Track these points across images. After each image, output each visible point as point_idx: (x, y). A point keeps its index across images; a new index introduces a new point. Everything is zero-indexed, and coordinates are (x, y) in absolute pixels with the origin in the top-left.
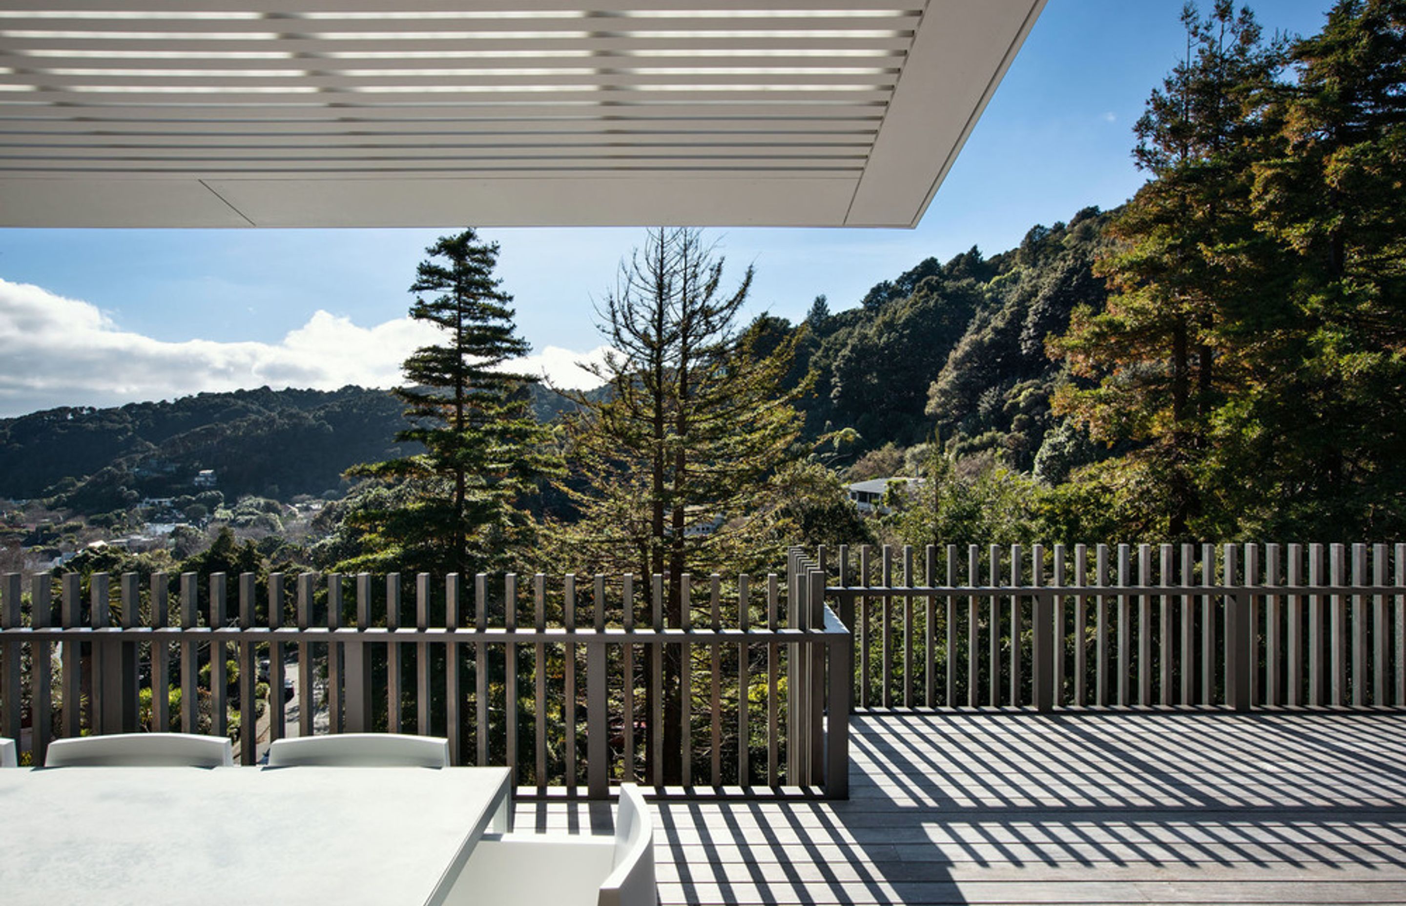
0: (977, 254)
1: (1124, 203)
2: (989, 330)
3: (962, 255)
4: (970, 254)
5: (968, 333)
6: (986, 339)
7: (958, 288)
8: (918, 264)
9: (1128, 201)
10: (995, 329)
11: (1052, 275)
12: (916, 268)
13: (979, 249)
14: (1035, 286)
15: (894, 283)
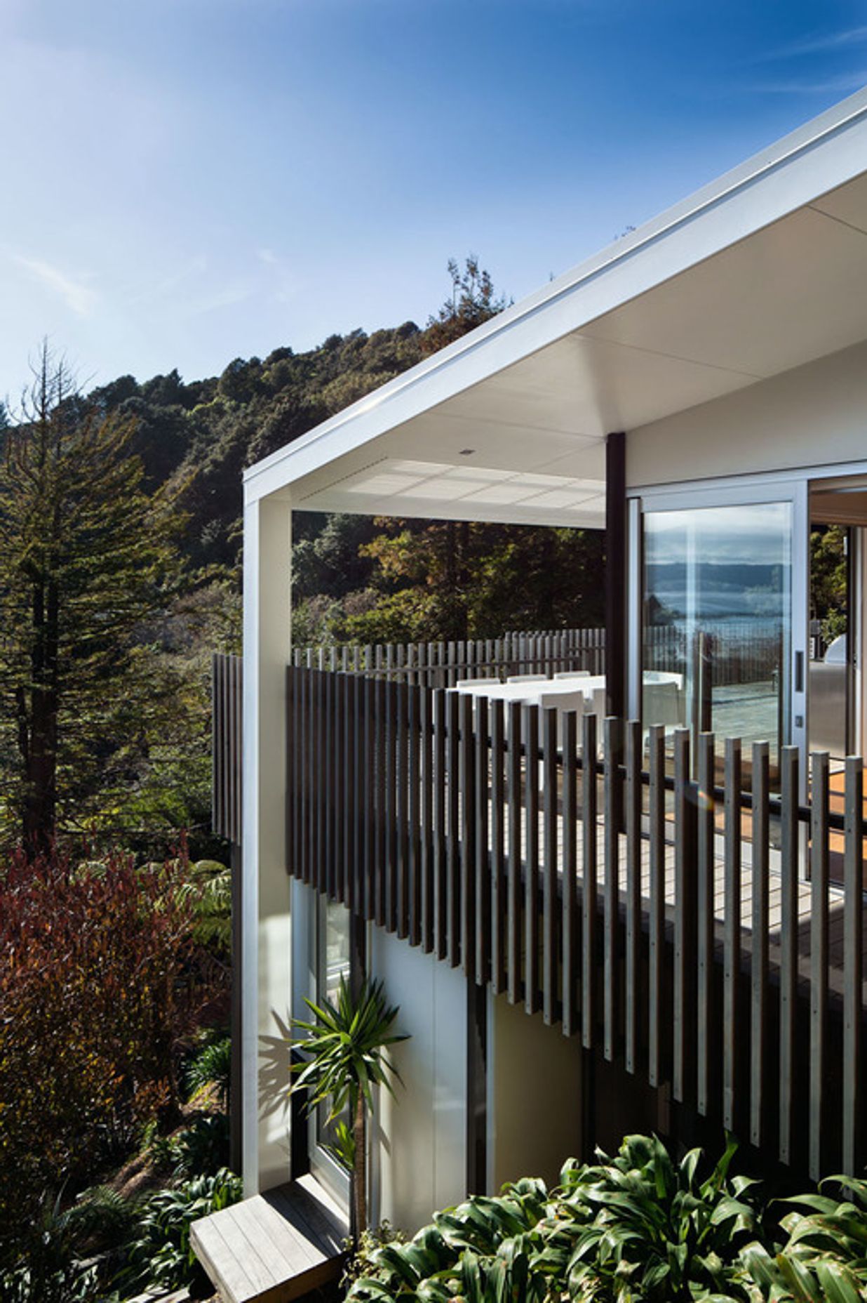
0: (178, 379)
1: (314, 349)
2: (207, 461)
3: (160, 377)
4: (170, 377)
5: (184, 464)
6: (206, 470)
7: (165, 414)
8: (114, 380)
9: (318, 348)
10: (214, 462)
11: (270, 416)
12: (111, 385)
13: (180, 374)
14: (251, 423)
15: (85, 397)
